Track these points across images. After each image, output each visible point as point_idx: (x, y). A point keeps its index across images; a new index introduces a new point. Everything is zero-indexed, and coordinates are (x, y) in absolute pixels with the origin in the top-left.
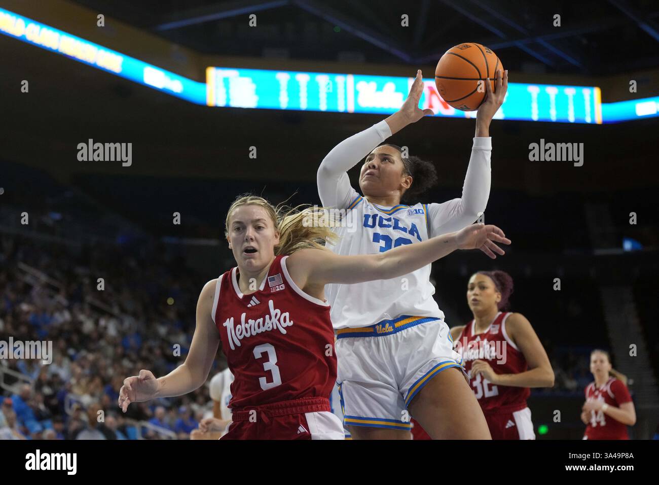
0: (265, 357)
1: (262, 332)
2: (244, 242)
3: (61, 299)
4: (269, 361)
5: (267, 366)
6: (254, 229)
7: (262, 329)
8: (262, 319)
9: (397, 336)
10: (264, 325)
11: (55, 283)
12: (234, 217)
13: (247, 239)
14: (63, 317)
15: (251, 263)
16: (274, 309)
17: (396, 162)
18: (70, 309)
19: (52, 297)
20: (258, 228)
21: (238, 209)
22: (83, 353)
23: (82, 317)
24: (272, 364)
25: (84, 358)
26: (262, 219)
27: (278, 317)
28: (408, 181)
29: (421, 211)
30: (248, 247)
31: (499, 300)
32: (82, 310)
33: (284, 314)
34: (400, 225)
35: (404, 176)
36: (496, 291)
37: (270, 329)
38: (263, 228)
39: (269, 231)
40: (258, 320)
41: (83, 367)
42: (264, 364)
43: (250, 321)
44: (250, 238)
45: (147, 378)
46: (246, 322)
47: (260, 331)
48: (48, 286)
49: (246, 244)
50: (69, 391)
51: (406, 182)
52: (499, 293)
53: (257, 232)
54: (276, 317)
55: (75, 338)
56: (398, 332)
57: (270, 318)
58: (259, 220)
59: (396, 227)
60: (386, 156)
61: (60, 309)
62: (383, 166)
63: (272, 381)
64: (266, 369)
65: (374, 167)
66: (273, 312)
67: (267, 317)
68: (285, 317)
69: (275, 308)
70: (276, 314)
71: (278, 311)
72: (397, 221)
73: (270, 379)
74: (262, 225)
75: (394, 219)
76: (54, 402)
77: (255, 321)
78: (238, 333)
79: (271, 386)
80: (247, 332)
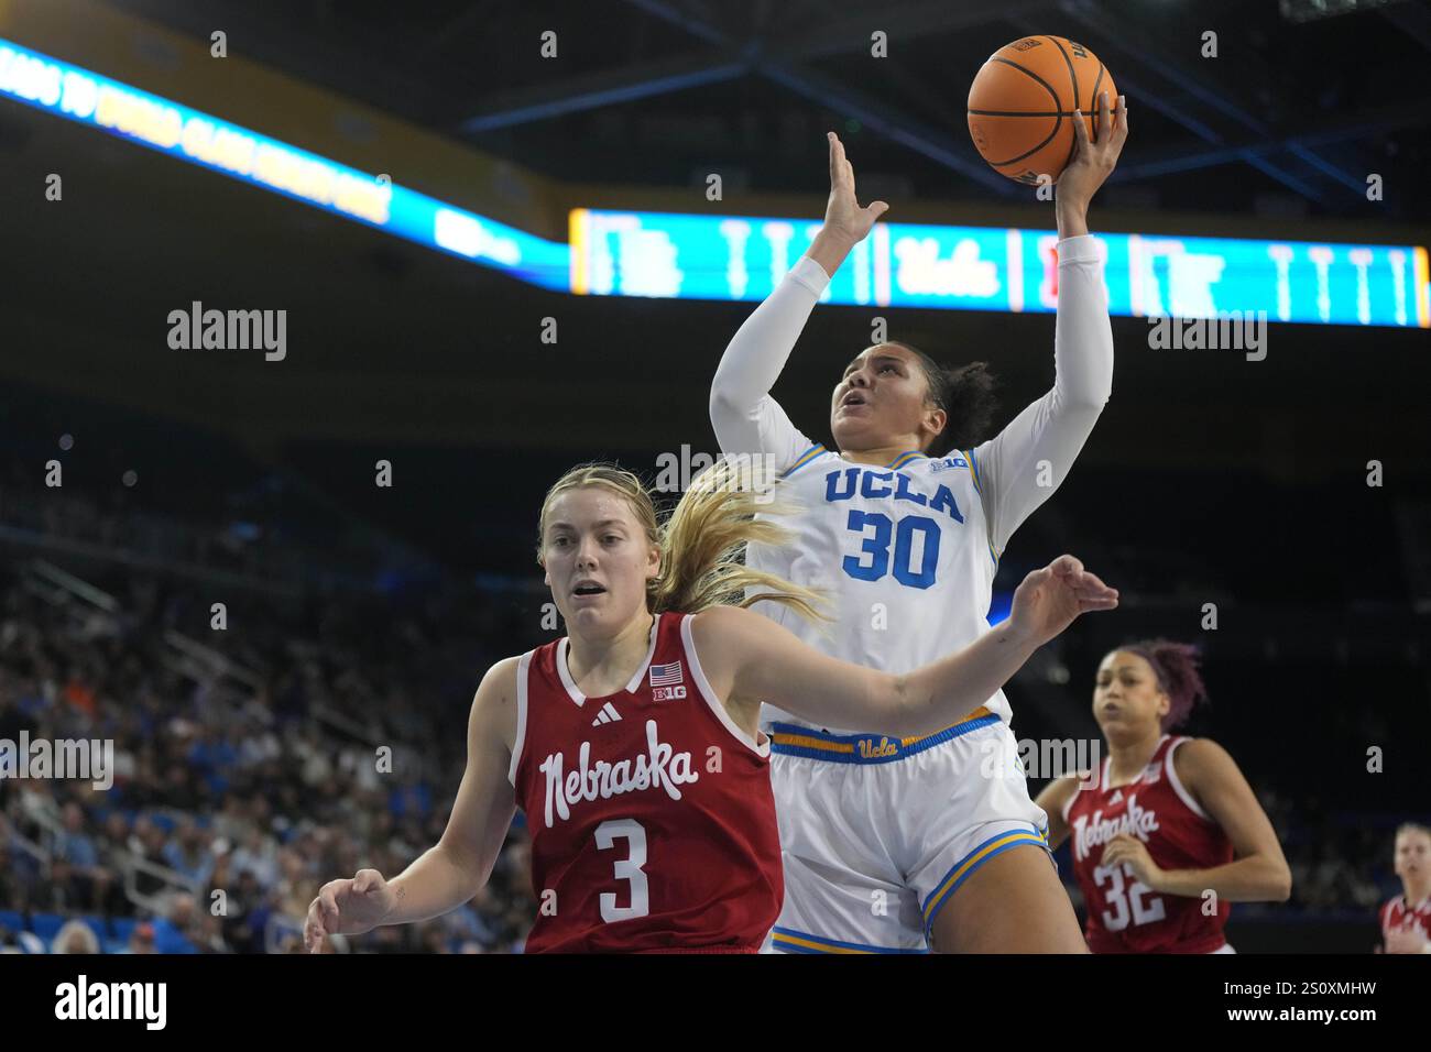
0: (621, 848)
1: (626, 792)
2: (573, 571)
3: (258, 709)
4: (627, 859)
5: (622, 870)
6: (597, 543)
7: (627, 786)
8: (628, 762)
9: (905, 766)
10: (631, 777)
11: (245, 676)
12: (554, 514)
13: (580, 566)
14: (263, 750)
15: (589, 617)
16: (659, 744)
17: (912, 377)
18: (277, 730)
19: (237, 706)
20: (607, 540)
21: (563, 497)
22: (306, 826)
23: (303, 749)
24: (633, 865)
25: (309, 837)
26: (617, 521)
27: (665, 761)
28: (938, 419)
29: (960, 463)
30: (583, 583)
31: (1165, 711)
32: (303, 735)
33: (679, 757)
34: (912, 489)
35: (928, 406)
36: (1159, 691)
37: (644, 787)
38: (620, 539)
39: (634, 546)
40: (620, 765)
41: (304, 856)
42: (616, 863)
43: (599, 764)
44: (587, 562)
45: (373, 887)
46: (592, 766)
47: (620, 789)
48: (229, 682)
49: (580, 577)
50: (275, 908)
51: (933, 421)
52: (1166, 695)
53: (605, 549)
54: (660, 762)
55: (288, 795)
56: (908, 756)
57: (648, 762)
58: (609, 523)
59: (902, 493)
60: (891, 362)
61: (255, 730)
62: (881, 380)
63: (628, 905)
64: (619, 875)
65: (862, 383)
66: (655, 748)
67: (641, 758)
68: (681, 763)
69: (660, 741)
70: (662, 754)
71: (667, 748)
72: (904, 480)
73: (624, 900)
74: (616, 533)
75: (898, 475)
76: (244, 932)
77: (613, 767)
78: (570, 790)
79: (623, 914)
80: (590, 789)
